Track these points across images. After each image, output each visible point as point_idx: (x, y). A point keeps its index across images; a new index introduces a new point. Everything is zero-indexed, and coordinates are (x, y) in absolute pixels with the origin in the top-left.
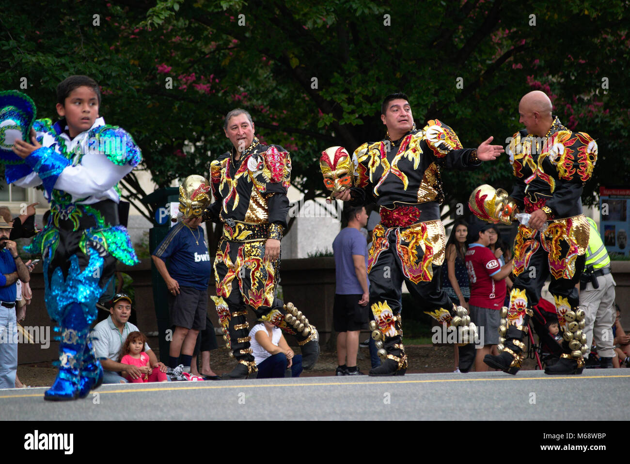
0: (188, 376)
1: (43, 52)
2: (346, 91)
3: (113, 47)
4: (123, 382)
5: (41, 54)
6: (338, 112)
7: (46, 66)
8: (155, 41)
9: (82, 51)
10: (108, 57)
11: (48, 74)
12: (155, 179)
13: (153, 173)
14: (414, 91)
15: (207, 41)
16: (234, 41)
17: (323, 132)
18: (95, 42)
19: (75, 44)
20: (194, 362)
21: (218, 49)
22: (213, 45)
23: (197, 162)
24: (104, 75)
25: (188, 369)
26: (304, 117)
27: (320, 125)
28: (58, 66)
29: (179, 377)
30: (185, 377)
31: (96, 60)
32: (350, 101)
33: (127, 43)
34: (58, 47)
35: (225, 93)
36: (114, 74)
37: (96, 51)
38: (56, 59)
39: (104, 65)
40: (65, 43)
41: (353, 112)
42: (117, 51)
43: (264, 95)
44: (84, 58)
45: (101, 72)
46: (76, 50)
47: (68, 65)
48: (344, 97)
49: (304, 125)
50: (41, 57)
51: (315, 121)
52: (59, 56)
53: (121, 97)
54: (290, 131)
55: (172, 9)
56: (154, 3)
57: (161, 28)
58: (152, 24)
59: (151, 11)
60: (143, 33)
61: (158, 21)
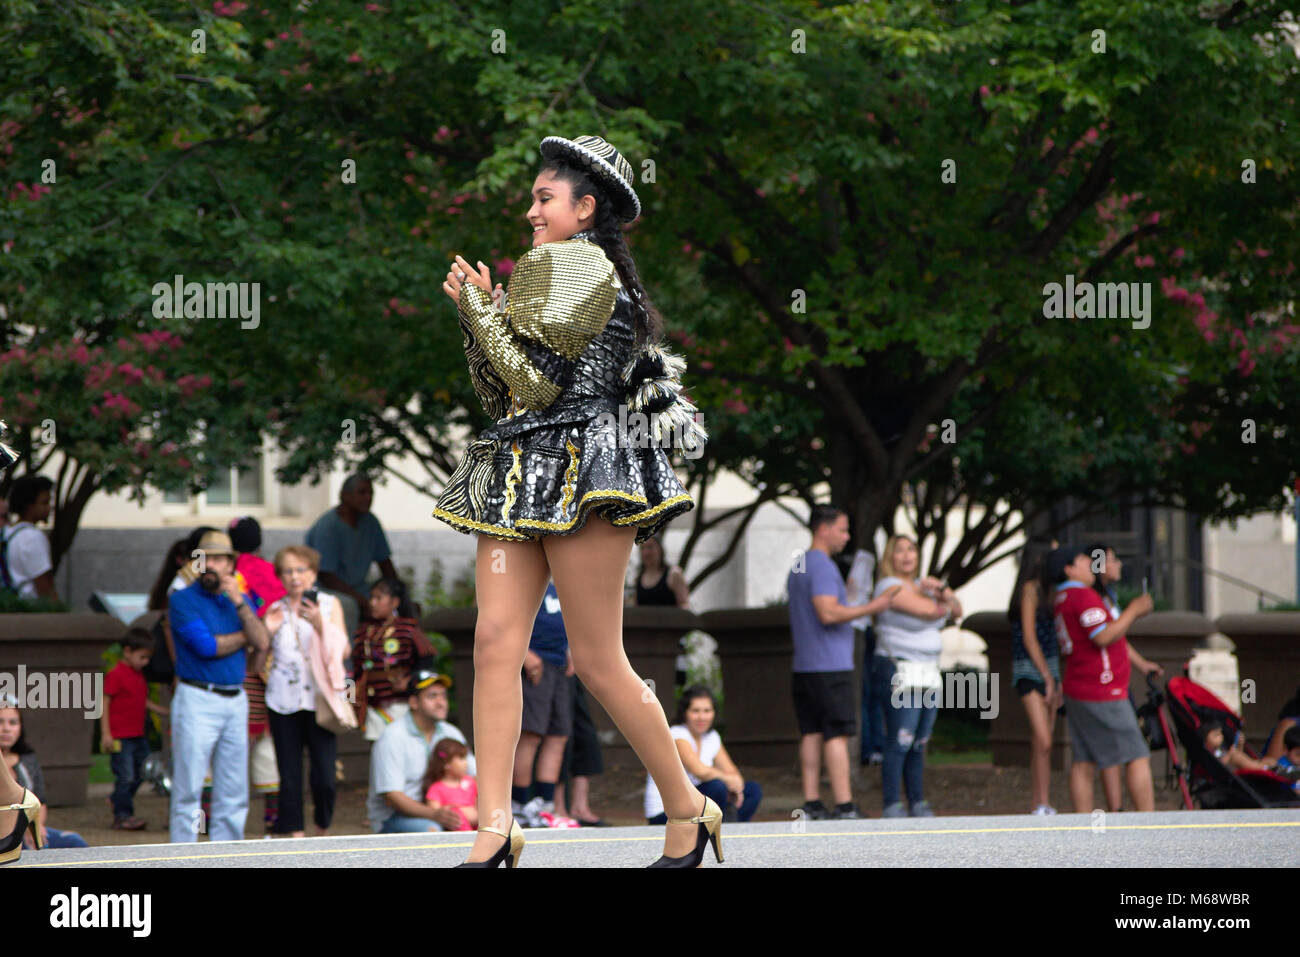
0: (550, 818)
1: (293, 239)
2: (834, 306)
3: (416, 231)
4: (433, 831)
5: (288, 242)
6: (820, 343)
7: (298, 264)
8: (492, 218)
9: (362, 236)
10: (407, 247)
11: (301, 279)
14: (958, 306)
17: (792, 379)
18: (385, 221)
19: (349, 224)
20: (559, 793)
24: (400, 279)
25: (550, 807)
26: (758, 352)
27: (787, 366)
28: (319, 264)
29: (535, 822)
30: (545, 821)
31: (386, 252)
32: (842, 323)
33: (442, 222)
34: (320, 229)
36: (417, 277)
37: (387, 236)
38: (316, 253)
39: (400, 261)
40: (333, 223)
41: (846, 344)
42: (425, 236)
43: (687, 314)
44: (365, 250)
45: (395, 274)
46: (352, 235)
47: (339, 262)
48: (831, 316)
49: (759, 367)
50: (289, 250)
51: (778, 360)
52: (321, 246)
53: (430, 318)
54: (734, 378)
55: (522, 160)
56: (490, 151)
57: (502, 194)
58: (487, 188)
59: (483, 164)
60: (470, 203)
61: (498, 182)
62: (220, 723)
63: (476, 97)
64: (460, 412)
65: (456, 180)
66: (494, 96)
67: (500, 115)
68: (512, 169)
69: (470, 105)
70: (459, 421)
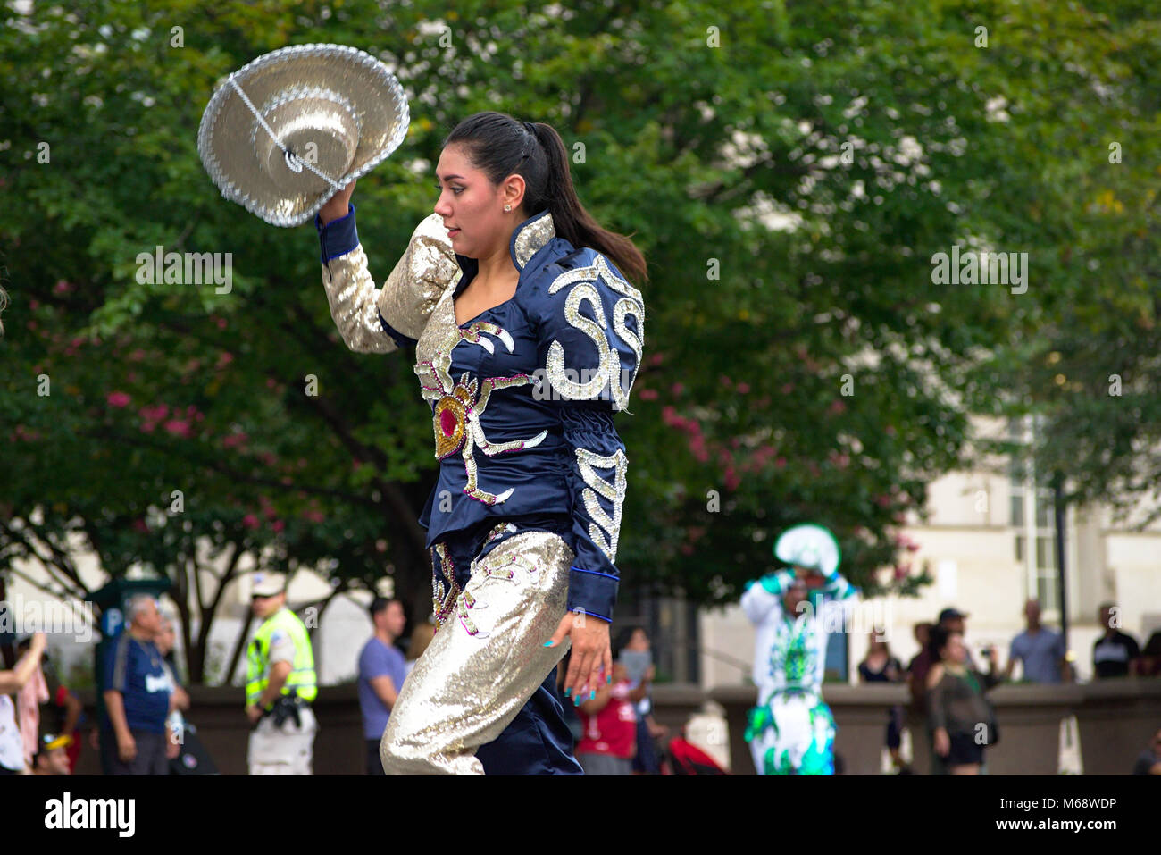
2: (393, 430)
6: (381, 460)
8: (104, 359)
12: (104, 565)
13: (101, 557)
15: (184, 357)
16: (224, 359)
17: (360, 493)
18: (11, 361)
21: (201, 370)
22: (192, 365)
23: (169, 539)
24: (24, 410)
26: (330, 470)
27: (355, 480)
31: (12, 387)
32: (400, 445)
35: (212, 436)
36: (39, 408)
37: (13, 373)
39: (24, 395)
41: (403, 462)
43: (272, 437)
48: (391, 439)
49: (332, 482)
51: (347, 476)
53: (50, 442)
54: (311, 491)
55: (128, 311)
56: (101, 303)
57: (112, 339)
58: (99, 335)
59: (96, 314)
60: (85, 346)
61: (108, 329)
63: (90, 258)
64: (77, 521)
65: (73, 326)
66: (105, 256)
67: (109, 274)
68: (119, 319)
69: (85, 264)
70: (76, 529)
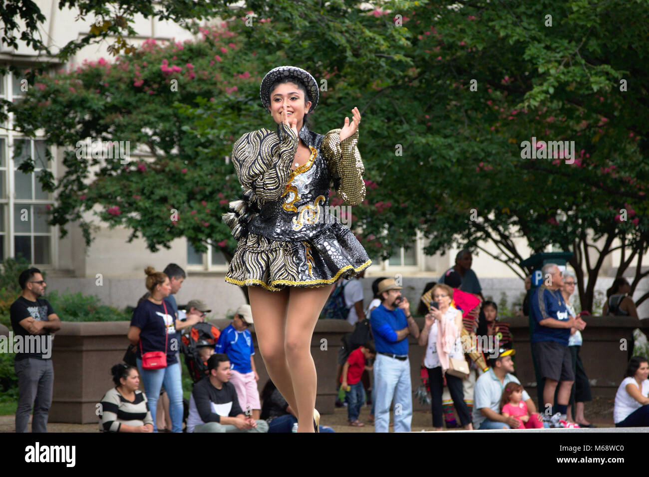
0: (565, 423)
1: (432, 134)
3: (493, 128)
4: (506, 428)
5: (430, 136)
7: (435, 146)
8: (531, 121)
9: (466, 131)
10: (489, 137)
11: (436, 153)
12: (531, 244)
13: (529, 239)
15: (579, 120)
16: (603, 120)
18: (477, 124)
19: (460, 126)
20: (569, 410)
21: (589, 127)
22: (584, 124)
23: (570, 229)
24: (485, 153)
25: (565, 417)
28: (445, 146)
29: (557, 425)
30: (562, 424)
31: (478, 139)
33: (506, 124)
34: (445, 128)
35: (596, 167)
36: (494, 152)
37: (478, 131)
38: (443, 140)
39: (485, 144)
40: (452, 125)
42: (497, 131)
43: (631, 168)
44: (467, 138)
45: (483, 150)
46: (461, 131)
47: (454, 145)
50: (430, 139)
52: (446, 137)
53: (500, 171)
55: (547, 92)
56: (530, 88)
57: (537, 109)
58: (529, 106)
59: (528, 94)
60: (520, 114)
61: (534, 103)
62: (399, 374)
63: (524, 60)
64: (515, 218)
65: (513, 103)
66: (533, 60)
67: (536, 69)
68: (542, 97)
69: (520, 65)
70: (514, 223)
